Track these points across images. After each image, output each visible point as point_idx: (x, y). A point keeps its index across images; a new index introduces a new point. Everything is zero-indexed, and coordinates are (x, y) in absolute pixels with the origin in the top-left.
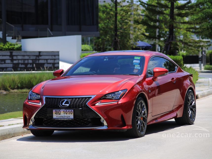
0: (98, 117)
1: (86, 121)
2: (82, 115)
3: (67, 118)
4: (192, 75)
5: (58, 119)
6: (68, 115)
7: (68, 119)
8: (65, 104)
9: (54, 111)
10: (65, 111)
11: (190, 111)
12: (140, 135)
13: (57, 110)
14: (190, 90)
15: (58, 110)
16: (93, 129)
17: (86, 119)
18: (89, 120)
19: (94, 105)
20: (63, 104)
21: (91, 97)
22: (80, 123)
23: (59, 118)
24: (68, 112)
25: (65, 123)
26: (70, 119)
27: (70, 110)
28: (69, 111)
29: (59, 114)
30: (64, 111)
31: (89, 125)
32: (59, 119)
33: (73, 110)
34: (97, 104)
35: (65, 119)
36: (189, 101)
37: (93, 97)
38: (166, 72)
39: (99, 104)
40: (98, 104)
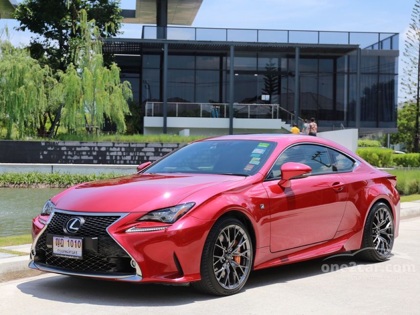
0: (126, 256)
1: (105, 262)
2: (98, 251)
3: (72, 254)
4: (396, 177)
5: (60, 255)
6: (74, 249)
7: (74, 256)
8: (73, 227)
9: (55, 239)
10: (70, 239)
11: (379, 239)
12: (225, 292)
13: (58, 238)
14: (381, 204)
15: (61, 238)
16: (117, 279)
17: (105, 259)
18: (112, 261)
19: (123, 232)
20: (71, 227)
21: (119, 217)
22: (96, 266)
23: (62, 253)
24: (74, 243)
25: (72, 264)
26: (77, 256)
27: (78, 240)
28: (76, 242)
29: (61, 246)
30: (68, 241)
31: (111, 271)
32: (62, 255)
33: (81, 241)
34: (129, 230)
35: (69, 256)
36: (376, 222)
37: (123, 216)
38: (308, 171)
39: (133, 231)
40: (131, 231)
